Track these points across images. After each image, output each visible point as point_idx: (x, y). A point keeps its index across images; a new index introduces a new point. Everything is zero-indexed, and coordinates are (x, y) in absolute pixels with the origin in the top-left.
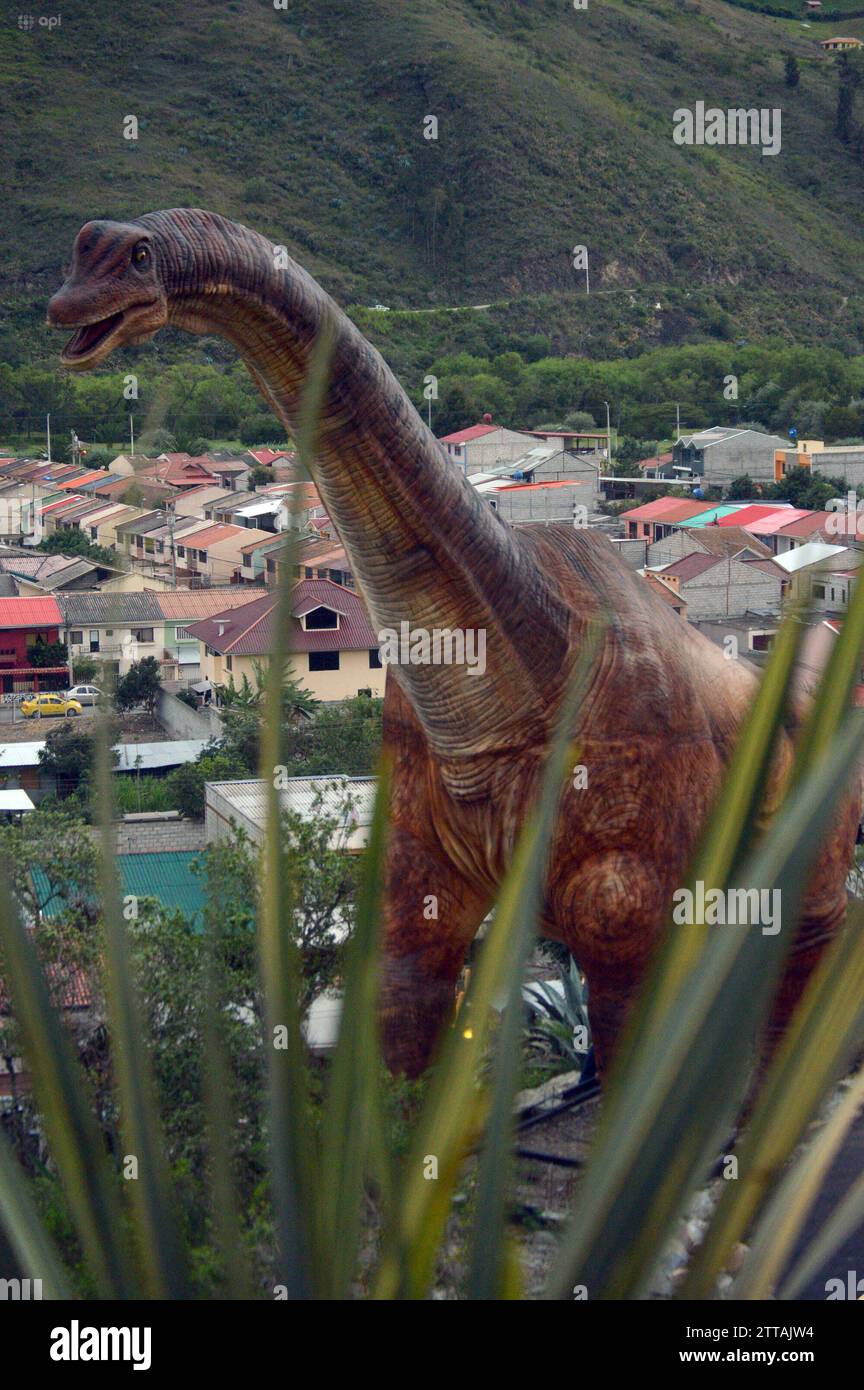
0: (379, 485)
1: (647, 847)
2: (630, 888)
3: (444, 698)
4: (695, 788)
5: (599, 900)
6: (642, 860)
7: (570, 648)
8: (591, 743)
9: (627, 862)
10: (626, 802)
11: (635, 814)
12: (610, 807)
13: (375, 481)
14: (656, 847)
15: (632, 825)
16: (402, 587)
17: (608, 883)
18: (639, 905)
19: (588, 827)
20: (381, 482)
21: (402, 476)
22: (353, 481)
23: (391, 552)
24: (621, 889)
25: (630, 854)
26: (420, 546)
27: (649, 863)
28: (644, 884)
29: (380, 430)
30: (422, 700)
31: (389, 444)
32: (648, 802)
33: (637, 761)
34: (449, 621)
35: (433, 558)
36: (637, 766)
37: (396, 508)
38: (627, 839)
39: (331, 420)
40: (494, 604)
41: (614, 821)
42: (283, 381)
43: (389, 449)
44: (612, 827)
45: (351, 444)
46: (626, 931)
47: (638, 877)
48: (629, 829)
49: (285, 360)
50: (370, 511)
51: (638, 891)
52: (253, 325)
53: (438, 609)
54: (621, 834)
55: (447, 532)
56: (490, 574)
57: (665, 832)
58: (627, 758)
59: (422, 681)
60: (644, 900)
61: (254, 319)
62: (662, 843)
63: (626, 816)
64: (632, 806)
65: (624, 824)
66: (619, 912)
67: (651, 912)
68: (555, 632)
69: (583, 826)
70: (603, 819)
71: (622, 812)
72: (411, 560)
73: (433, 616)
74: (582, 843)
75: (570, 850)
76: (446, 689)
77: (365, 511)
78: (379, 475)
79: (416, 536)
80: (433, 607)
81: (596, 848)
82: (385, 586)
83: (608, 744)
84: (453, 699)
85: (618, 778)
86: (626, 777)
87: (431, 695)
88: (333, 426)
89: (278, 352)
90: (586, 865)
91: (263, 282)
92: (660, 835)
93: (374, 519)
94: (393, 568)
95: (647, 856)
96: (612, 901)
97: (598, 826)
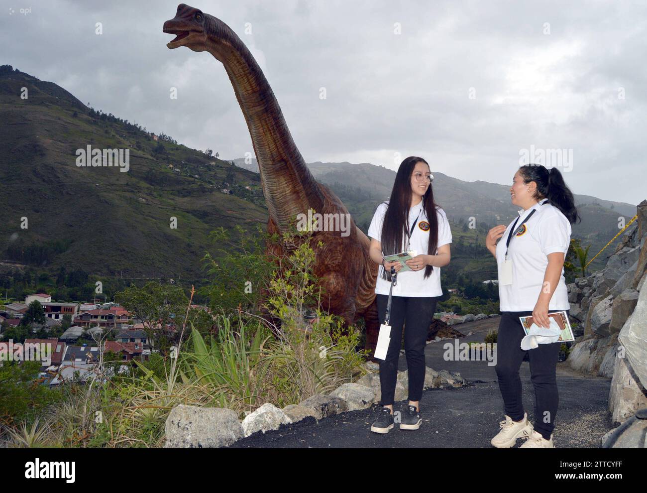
0: (272, 135)
1: (343, 272)
2: (338, 284)
3: (286, 215)
4: (357, 258)
5: (328, 286)
6: (342, 276)
7: (324, 206)
8: (329, 236)
9: (337, 276)
10: (338, 256)
11: (340, 261)
12: (333, 257)
13: (271, 133)
14: (346, 273)
15: (339, 264)
16: (277, 174)
17: (331, 281)
18: (340, 289)
19: (326, 263)
20: (273, 134)
21: (279, 134)
22: (264, 132)
23: (274, 160)
24: (335, 283)
25: (339, 274)
26: (283, 160)
27: (343, 277)
28: (341, 283)
29: (274, 115)
30: (279, 215)
31: (276, 121)
32: (344, 258)
33: (342, 244)
34: (289, 188)
35: (286, 165)
36: (342, 245)
37: (276, 145)
38: (337, 268)
39: (258, 107)
40: (303, 185)
41: (334, 261)
42: (245, 90)
43: (276, 123)
44: (333, 263)
45: (264, 118)
46: (336, 297)
47: (340, 281)
48: (338, 265)
49: (246, 81)
50: (268, 145)
51: (340, 285)
52: (237, 64)
53: (286, 183)
54: (336, 266)
55: (291, 157)
56: (302, 176)
57: (348, 269)
58: (339, 242)
59: (280, 208)
60: (341, 288)
61: (238, 62)
62: (347, 272)
63: (337, 261)
64: (340, 258)
65: (337, 263)
66: (334, 291)
67: (343, 292)
68: (320, 200)
69: (325, 262)
70: (331, 260)
71: (336, 259)
72: (279, 164)
73: (285, 185)
74: (324, 268)
75: (320, 270)
76: (287, 212)
77: (267, 144)
78: (272, 131)
79: (281, 157)
80: (284, 183)
81: (328, 270)
82: (271, 173)
83: (334, 237)
84: (289, 215)
85: (336, 248)
86: (339, 248)
87: (282, 214)
88: (259, 110)
89: (244, 78)
90: (325, 275)
91: (241, 49)
92: (347, 270)
93: (269, 148)
94: (274, 166)
95: (343, 275)
96: (332, 287)
97: (329, 263)
